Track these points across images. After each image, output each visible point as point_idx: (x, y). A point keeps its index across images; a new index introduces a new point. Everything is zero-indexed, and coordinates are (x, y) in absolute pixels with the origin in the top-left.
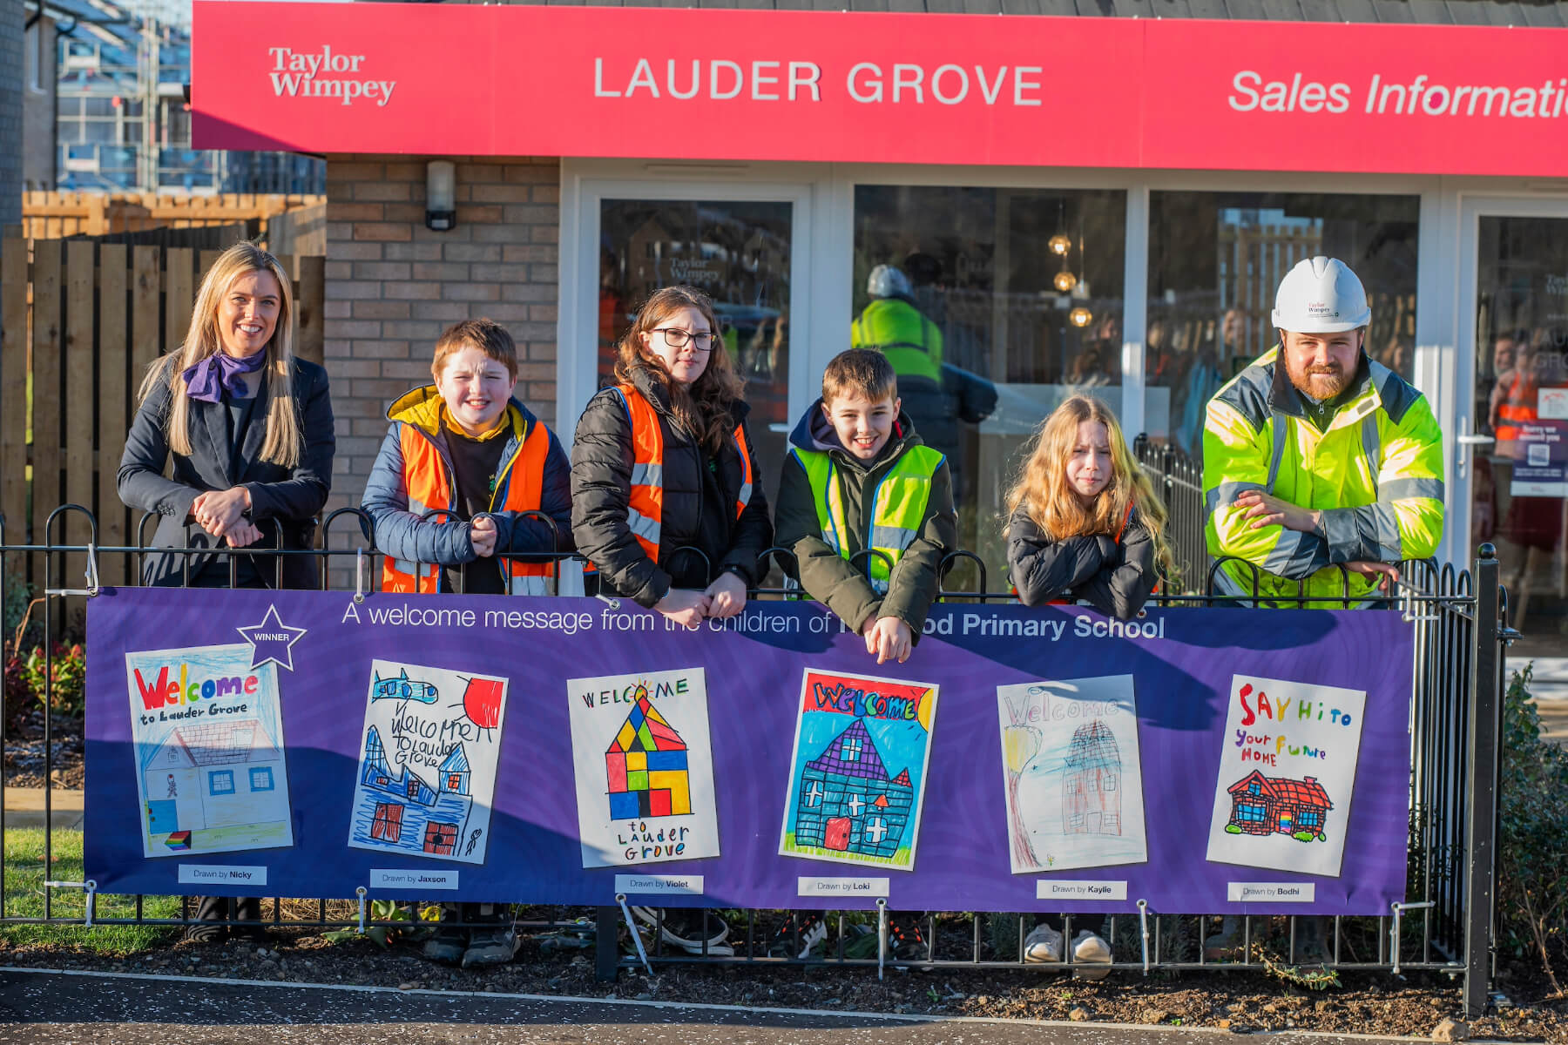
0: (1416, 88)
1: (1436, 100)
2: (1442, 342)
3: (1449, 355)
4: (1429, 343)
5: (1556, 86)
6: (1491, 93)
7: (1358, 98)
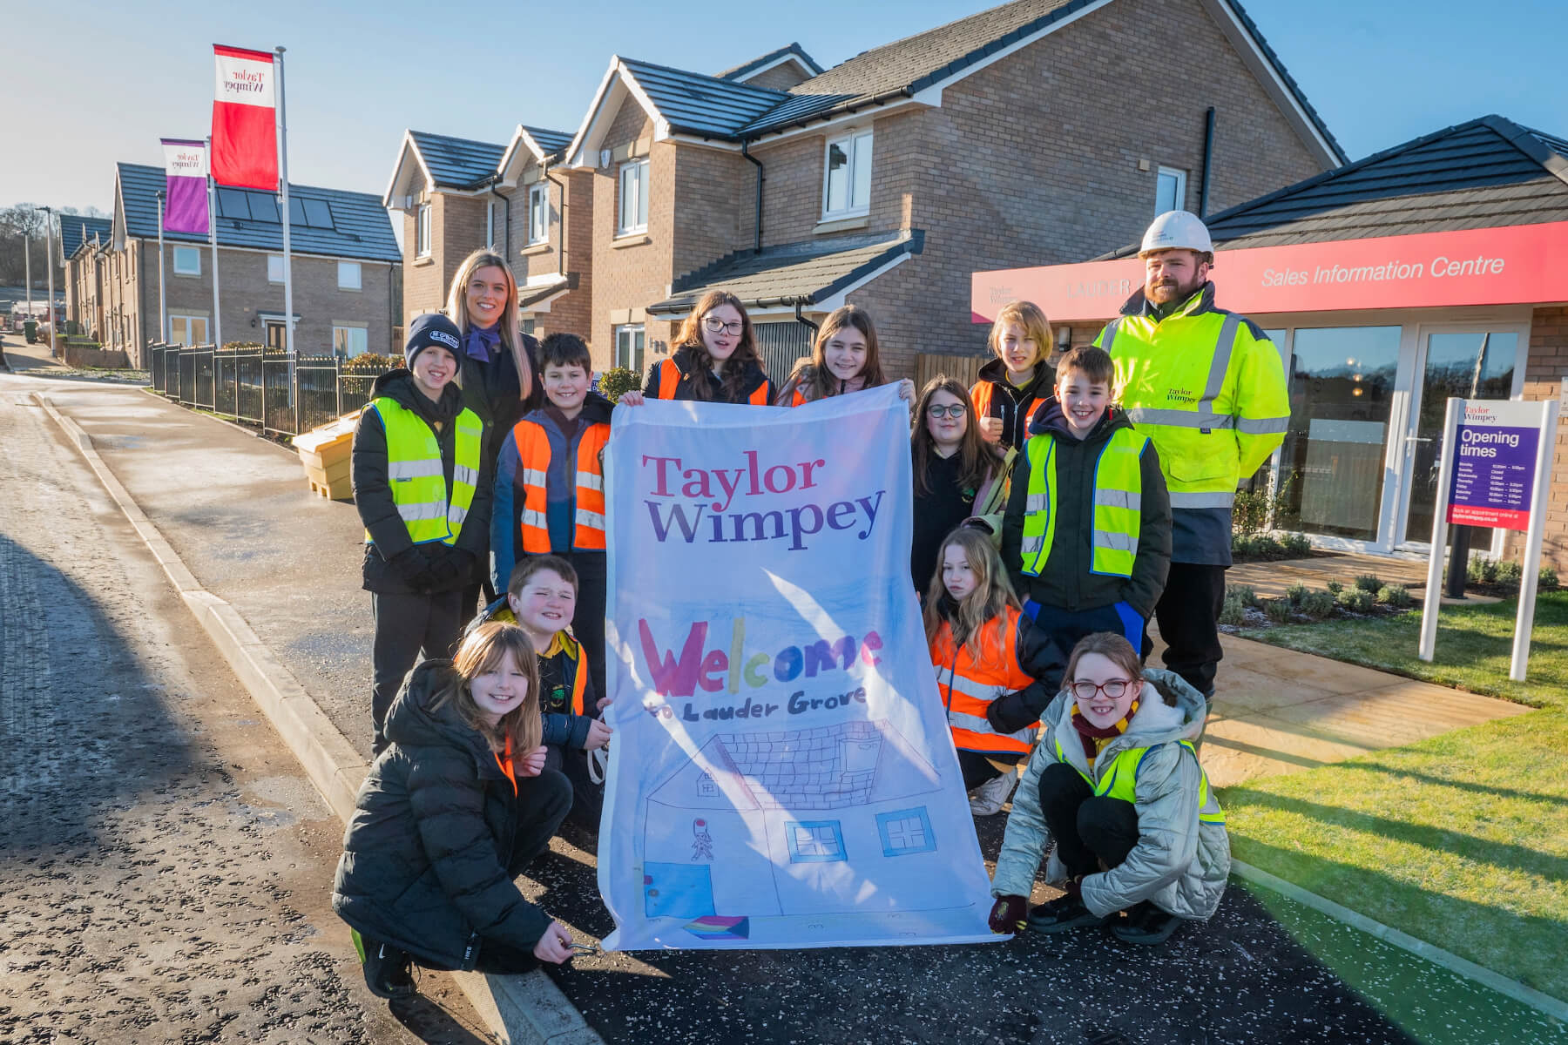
0: (1335, 270)
1: (1343, 275)
2: (1404, 389)
3: (1407, 395)
4: (1399, 390)
5: (1394, 264)
6: (1366, 270)
7: (1311, 277)
